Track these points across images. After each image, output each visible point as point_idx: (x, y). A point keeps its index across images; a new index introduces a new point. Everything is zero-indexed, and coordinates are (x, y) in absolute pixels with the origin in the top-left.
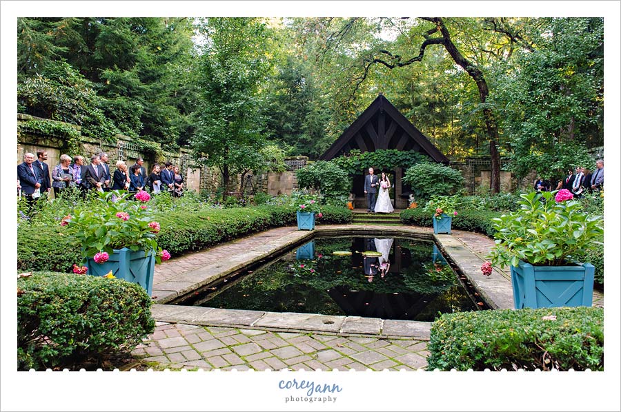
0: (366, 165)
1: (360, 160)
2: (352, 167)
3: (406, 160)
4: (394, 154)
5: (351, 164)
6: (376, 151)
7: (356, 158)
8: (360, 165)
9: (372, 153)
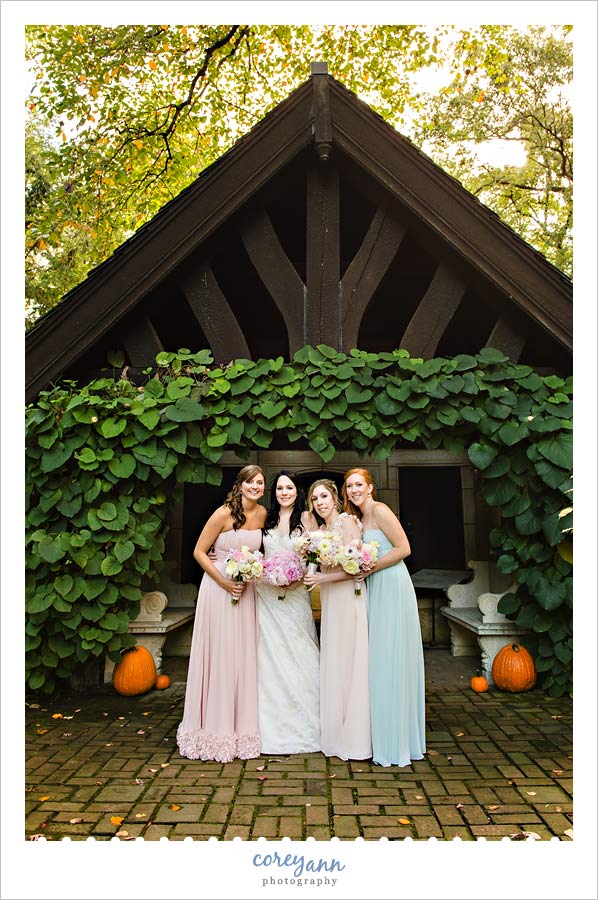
0: (239, 429)
1: (205, 401)
2: (155, 440)
3: (460, 398)
4: (394, 368)
5: (150, 421)
6: (297, 357)
7: (179, 388)
8: (205, 425)
9: (276, 364)
